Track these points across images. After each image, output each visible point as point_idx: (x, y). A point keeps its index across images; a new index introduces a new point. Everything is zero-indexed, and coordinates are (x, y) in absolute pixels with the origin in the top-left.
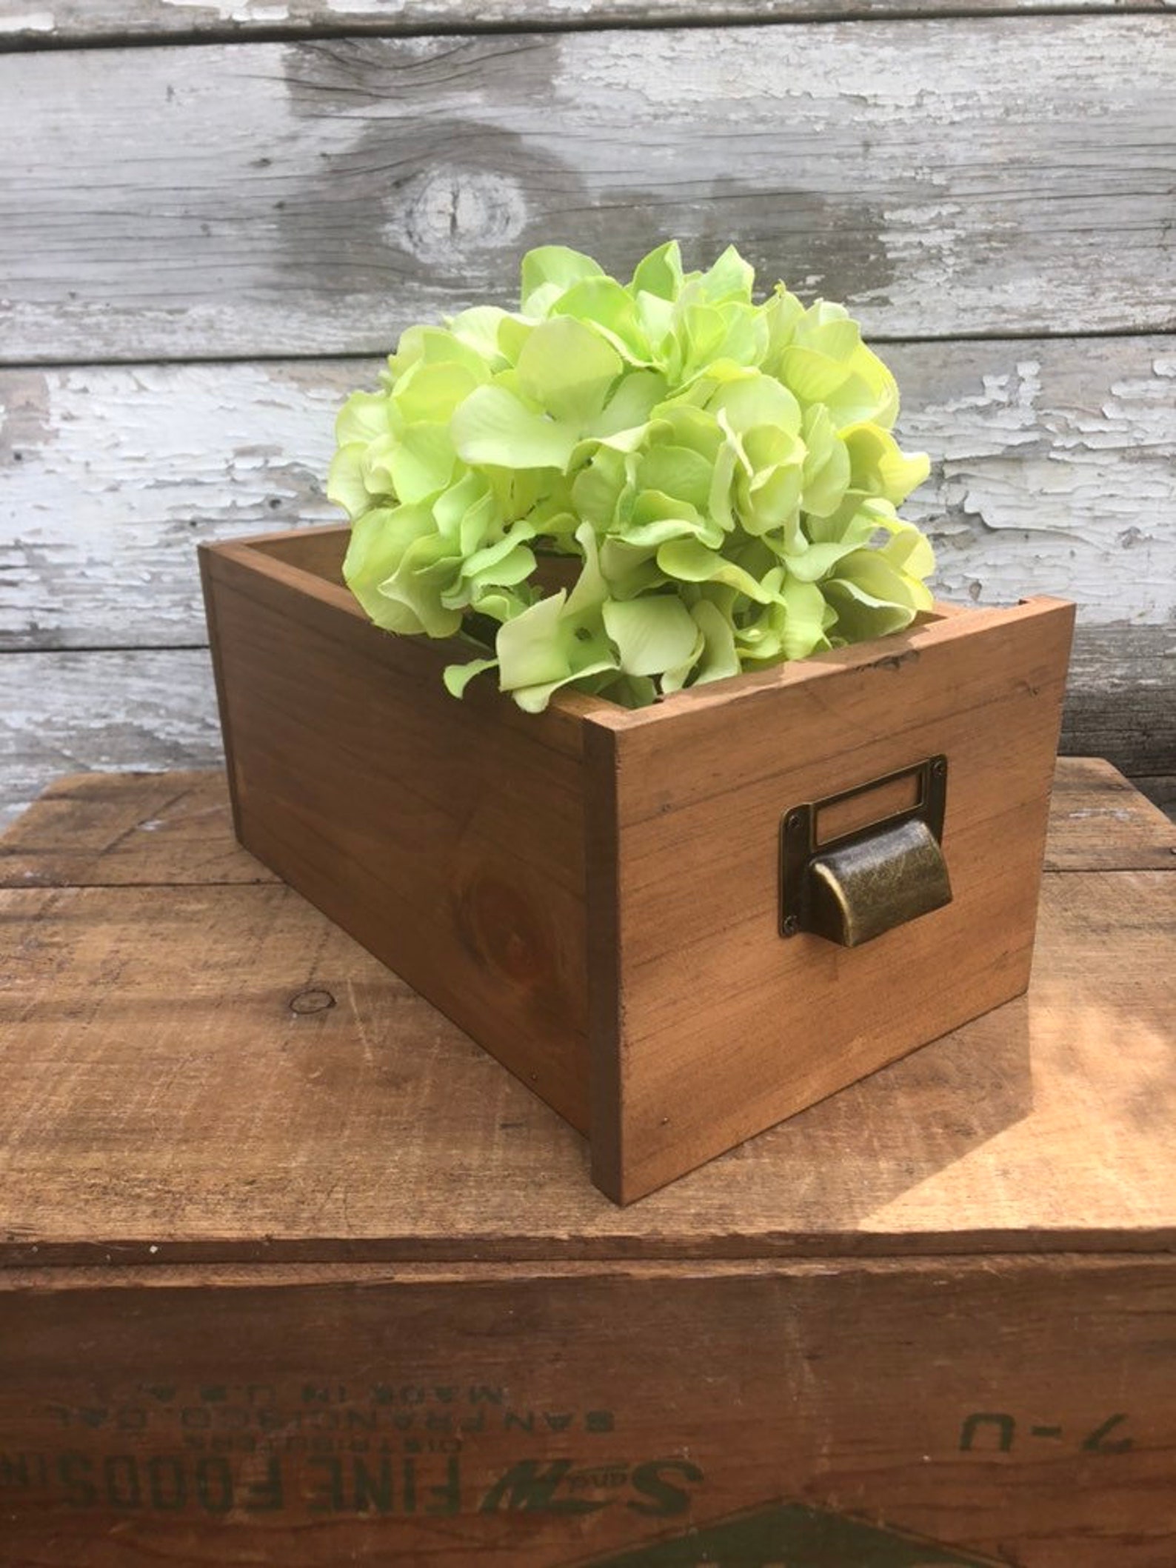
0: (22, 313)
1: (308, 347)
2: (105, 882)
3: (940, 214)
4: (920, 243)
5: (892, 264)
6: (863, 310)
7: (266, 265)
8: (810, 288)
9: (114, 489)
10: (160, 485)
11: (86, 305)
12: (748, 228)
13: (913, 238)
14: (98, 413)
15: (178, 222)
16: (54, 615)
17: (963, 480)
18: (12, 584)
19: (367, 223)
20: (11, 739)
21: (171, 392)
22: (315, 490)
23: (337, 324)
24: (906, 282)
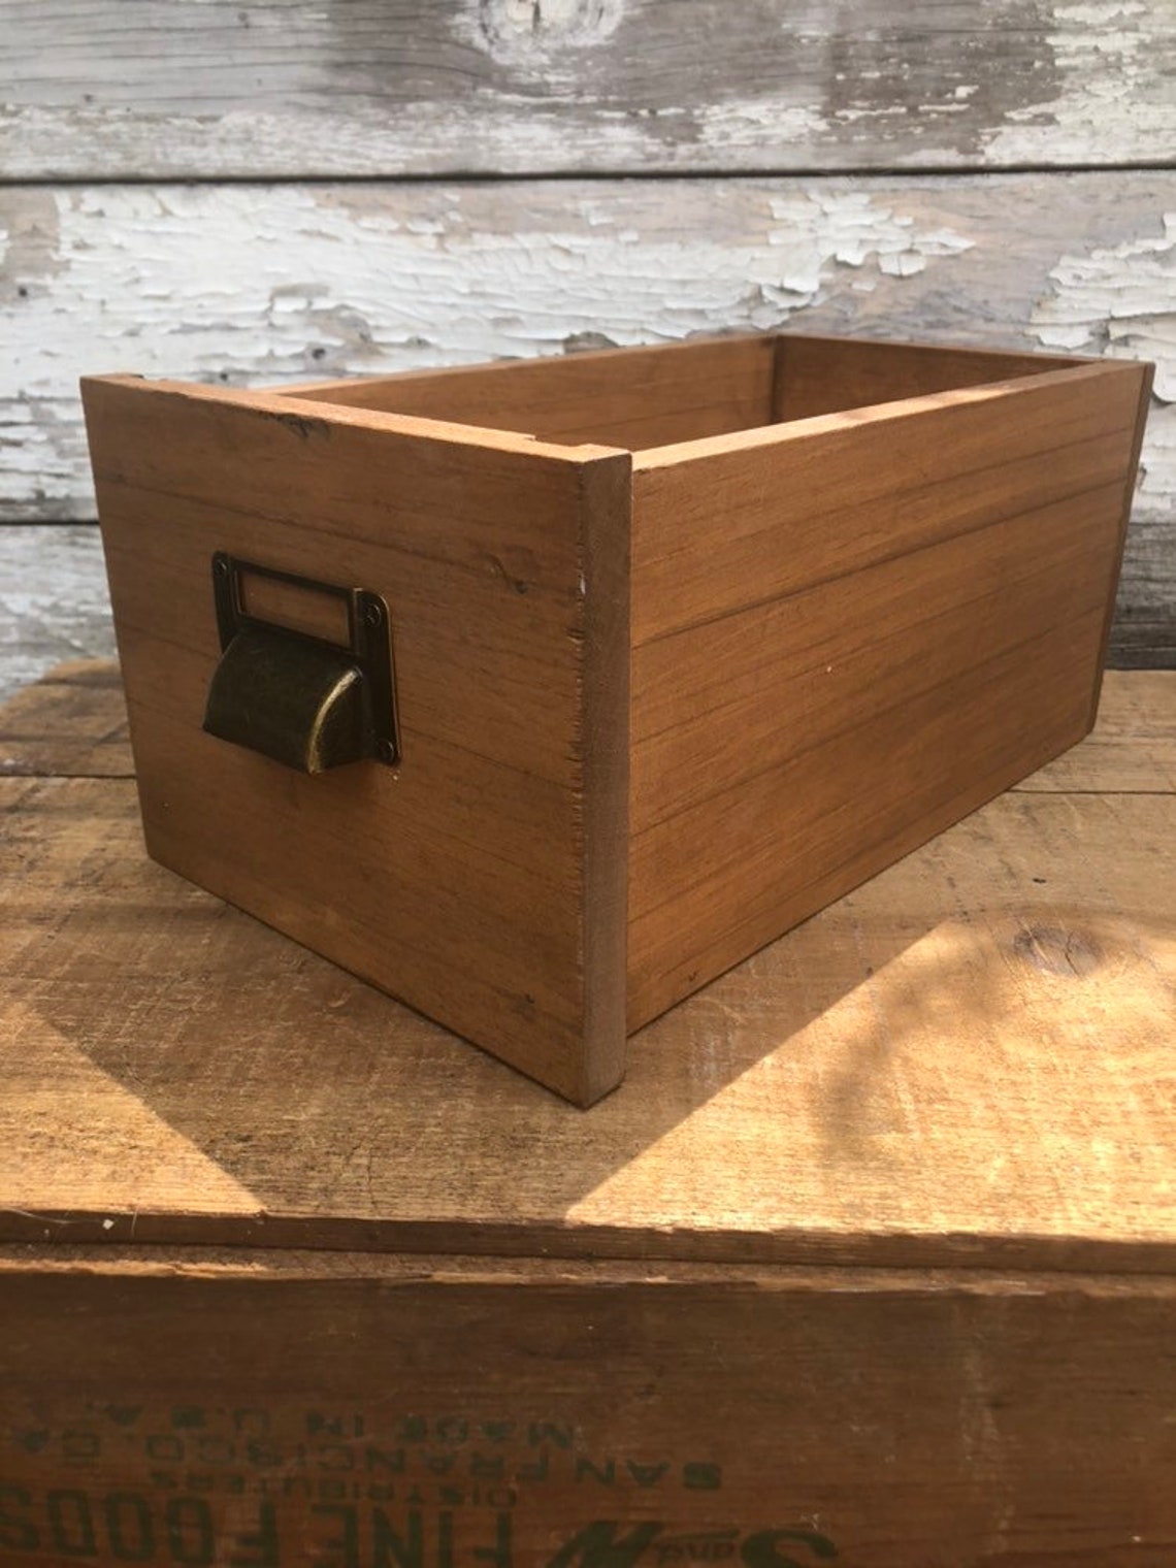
0: (29, 119)
1: (360, 166)
2: (98, 773)
3: (1121, 13)
4: (1096, 49)
5: (1061, 74)
6: (1023, 130)
7: (313, 64)
8: (961, 102)
9: (133, 334)
10: (187, 329)
11: (103, 111)
12: (889, 24)
13: (1087, 41)
14: (116, 241)
15: (212, 10)
16: (64, 482)
17: (1132, 343)
18: (16, 444)
19: (434, 12)
20: (14, 625)
21: (200, 218)
22: (365, 338)
23: (396, 138)
24: (1075, 96)
